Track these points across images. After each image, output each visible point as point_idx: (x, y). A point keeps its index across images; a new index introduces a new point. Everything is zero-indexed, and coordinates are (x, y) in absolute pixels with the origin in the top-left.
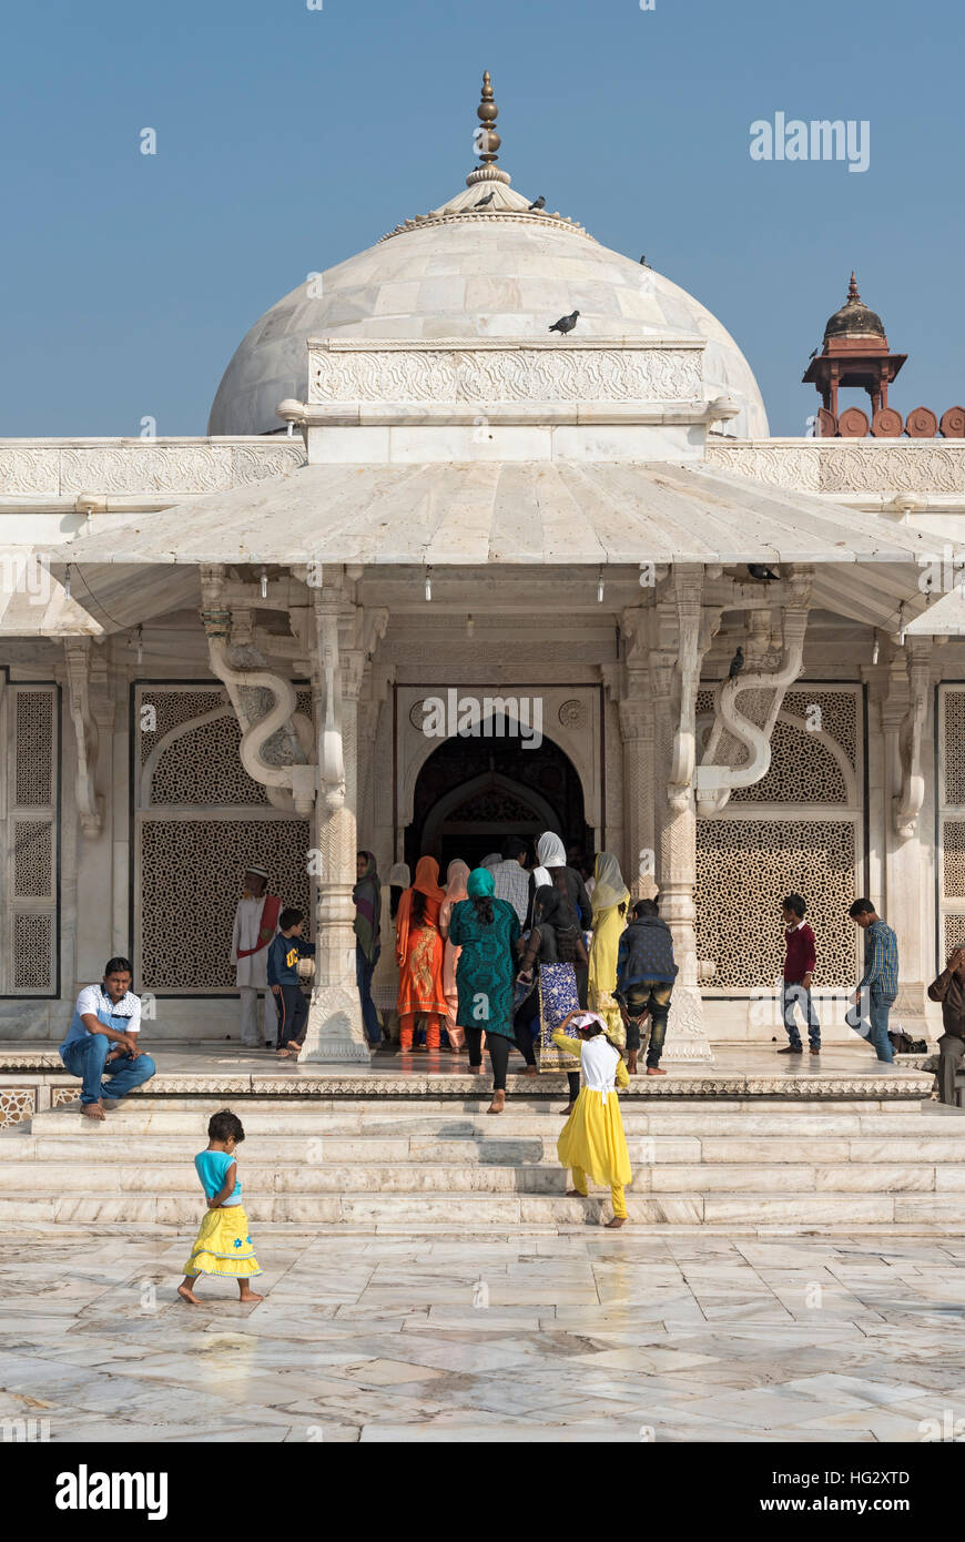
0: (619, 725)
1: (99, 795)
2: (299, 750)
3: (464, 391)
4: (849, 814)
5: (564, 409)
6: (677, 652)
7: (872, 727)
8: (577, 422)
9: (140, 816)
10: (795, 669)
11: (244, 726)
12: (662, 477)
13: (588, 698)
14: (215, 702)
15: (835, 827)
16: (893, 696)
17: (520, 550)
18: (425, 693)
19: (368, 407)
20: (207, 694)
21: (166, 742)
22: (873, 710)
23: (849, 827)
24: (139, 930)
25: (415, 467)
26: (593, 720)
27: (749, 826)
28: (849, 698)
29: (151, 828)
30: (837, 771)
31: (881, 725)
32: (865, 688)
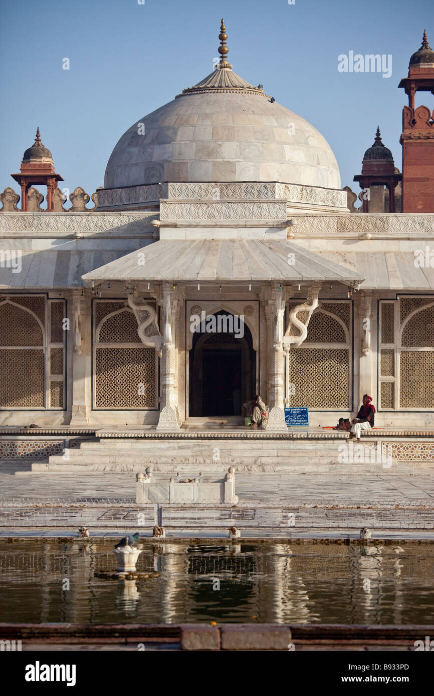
0: (265, 315)
2: (156, 331)
3: (210, 216)
4: (347, 346)
5: (242, 222)
7: (355, 317)
9: (96, 346)
10: (316, 305)
11: (139, 323)
12: (272, 246)
13: (255, 305)
14: (122, 306)
15: (342, 351)
16: (362, 305)
17: (225, 276)
18: (196, 303)
19: (179, 222)
20: (119, 303)
21: (104, 320)
22: (355, 309)
23: (347, 351)
24: (95, 386)
25: (194, 241)
26: (256, 313)
27: (311, 351)
28: (347, 305)
29: (98, 350)
30: (343, 331)
31: (358, 315)
32: (353, 301)
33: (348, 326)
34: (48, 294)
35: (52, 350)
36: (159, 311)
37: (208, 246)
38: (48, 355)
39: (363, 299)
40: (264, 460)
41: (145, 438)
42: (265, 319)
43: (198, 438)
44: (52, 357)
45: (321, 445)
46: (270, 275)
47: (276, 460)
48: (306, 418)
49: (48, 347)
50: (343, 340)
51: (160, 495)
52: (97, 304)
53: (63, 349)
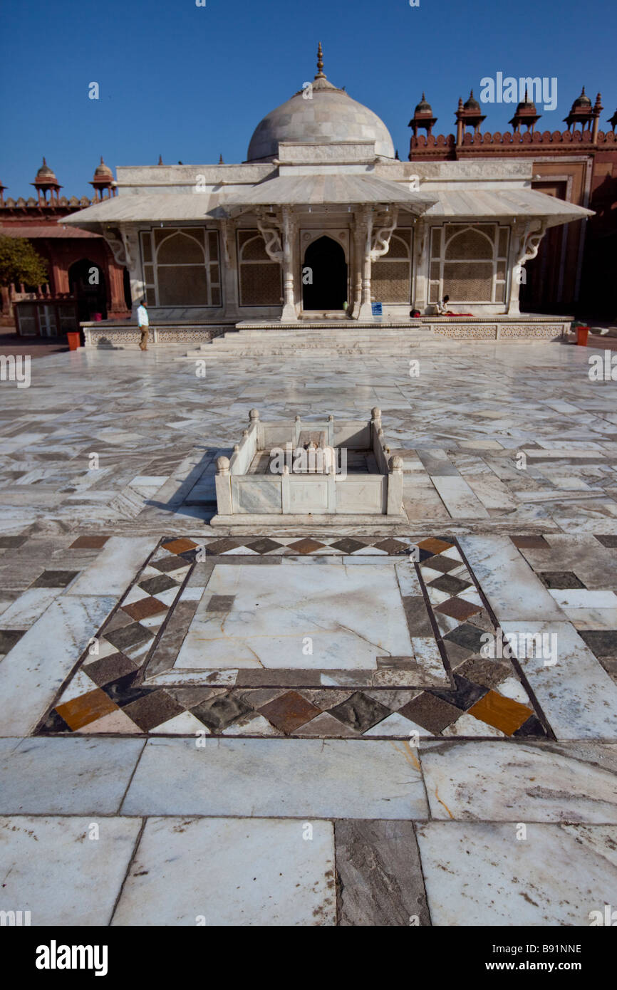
0: (354, 239)
1: (230, 258)
2: (279, 248)
3: (317, 156)
4: (408, 260)
5: (341, 161)
6: (366, 223)
7: (415, 239)
8: (344, 164)
9: (240, 263)
10: (394, 227)
11: (266, 242)
12: (364, 178)
13: (346, 231)
14: (256, 234)
15: (405, 263)
16: (420, 231)
17: (330, 199)
18: (308, 231)
19: (294, 161)
20: (253, 232)
21: (245, 244)
22: (415, 233)
23: (408, 263)
24: (240, 291)
25: (304, 176)
26: (347, 237)
27: (384, 264)
28: (410, 231)
29: (242, 266)
30: (406, 250)
31: (417, 237)
32: (413, 228)
33: (409, 245)
34: (205, 226)
35: (211, 266)
36: (281, 236)
37: (316, 180)
38: (208, 269)
39: (422, 226)
40: (361, 345)
41: (272, 329)
42: (354, 241)
43: (311, 328)
44: (211, 271)
45: (401, 332)
46: (364, 198)
47: (369, 345)
48: (380, 310)
49: (208, 264)
50: (406, 256)
51: (262, 498)
52: (240, 233)
53: (217, 265)
